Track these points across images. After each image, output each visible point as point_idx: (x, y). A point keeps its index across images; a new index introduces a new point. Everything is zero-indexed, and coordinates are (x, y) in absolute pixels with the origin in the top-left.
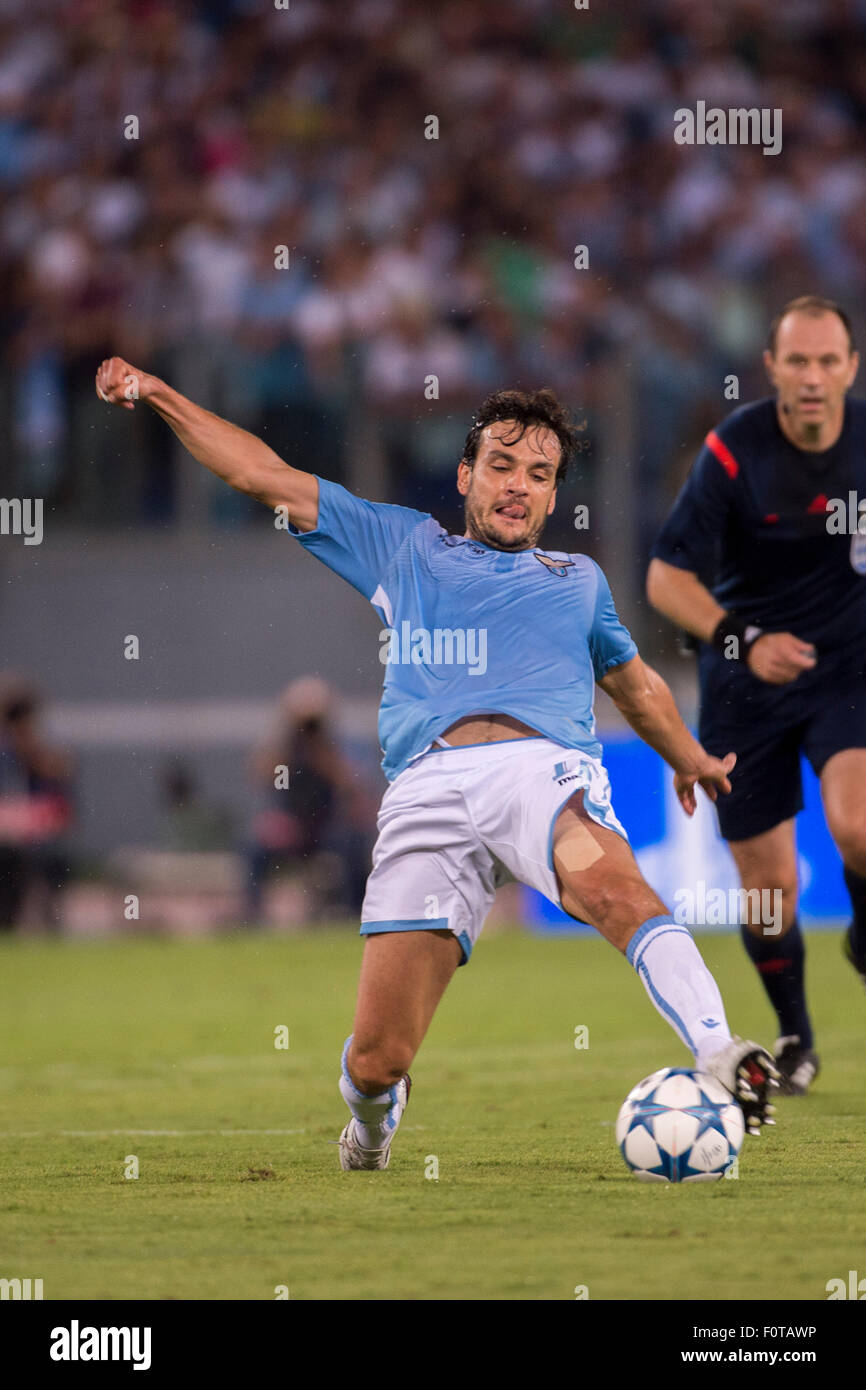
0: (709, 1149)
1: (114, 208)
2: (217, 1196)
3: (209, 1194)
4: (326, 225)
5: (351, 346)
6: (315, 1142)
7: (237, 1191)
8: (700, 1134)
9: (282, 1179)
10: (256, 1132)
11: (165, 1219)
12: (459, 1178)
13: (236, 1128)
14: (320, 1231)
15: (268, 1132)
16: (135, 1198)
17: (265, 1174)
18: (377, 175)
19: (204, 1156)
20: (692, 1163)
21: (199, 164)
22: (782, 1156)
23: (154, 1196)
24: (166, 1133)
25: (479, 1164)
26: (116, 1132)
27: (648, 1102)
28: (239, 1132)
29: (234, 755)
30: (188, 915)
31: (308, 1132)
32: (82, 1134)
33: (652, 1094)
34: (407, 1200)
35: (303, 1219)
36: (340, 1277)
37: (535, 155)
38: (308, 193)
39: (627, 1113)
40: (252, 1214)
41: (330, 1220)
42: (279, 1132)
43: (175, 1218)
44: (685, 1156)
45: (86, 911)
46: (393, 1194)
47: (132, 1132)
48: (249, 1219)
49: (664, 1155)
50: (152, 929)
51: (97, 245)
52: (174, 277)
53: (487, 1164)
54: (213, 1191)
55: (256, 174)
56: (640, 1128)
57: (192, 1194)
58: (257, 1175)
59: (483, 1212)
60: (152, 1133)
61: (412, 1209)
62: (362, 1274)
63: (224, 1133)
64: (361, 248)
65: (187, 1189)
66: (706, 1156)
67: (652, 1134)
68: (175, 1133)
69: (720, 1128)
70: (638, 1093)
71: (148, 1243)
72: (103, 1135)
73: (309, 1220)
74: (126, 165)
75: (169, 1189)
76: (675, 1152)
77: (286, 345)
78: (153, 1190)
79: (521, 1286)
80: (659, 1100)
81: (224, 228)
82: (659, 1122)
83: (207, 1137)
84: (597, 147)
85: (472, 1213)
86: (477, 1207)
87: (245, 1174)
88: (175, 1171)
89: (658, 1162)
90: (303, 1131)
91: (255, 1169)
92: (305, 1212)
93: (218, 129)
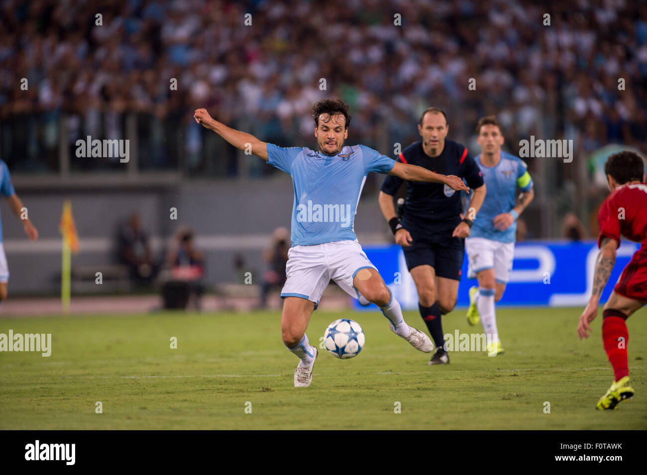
0: (352, 346)
1: (218, 74)
2: (252, 397)
3: (249, 396)
4: (287, 79)
5: (295, 118)
6: (284, 379)
7: (258, 395)
8: (349, 341)
9: (273, 391)
10: (265, 376)
11: (235, 404)
12: (331, 391)
13: (258, 374)
14: (286, 408)
15: (269, 376)
16: (225, 397)
17: (268, 390)
18: (304, 63)
19: (248, 383)
20: (346, 350)
21: (246, 59)
22: (437, 384)
23: (231, 397)
24: (235, 376)
25: (338, 386)
26: (219, 376)
27: (334, 329)
28: (259, 376)
29: (256, 252)
30: (242, 305)
31: (282, 376)
32: (208, 376)
33: (335, 327)
34: (314, 398)
35: (280, 404)
36: (292, 423)
37: (356, 56)
38: (281, 68)
39: (327, 332)
40: (263, 402)
41: (289, 404)
42: (272, 376)
43: (238, 404)
44: (344, 348)
45: (209, 303)
46: (309, 396)
47: (224, 376)
48: (262, 404)
49: (337, 347)
50: (231, 310)
51: (212, 85)
52: (237, 96)
53: (340, 386)
54: (251, 395)
55: (265, 63)
56: (330, 337)
57: (244, 396)
58: (265, 390)
59: (338, 402)
60: (231, 376)
61: (316, 401)
62: (299, 422)
63: (254, 376)
64: (299, 86)
65: (242, 394)
66: (351, 349)
67: (334, 340)
68: (238, 376)
69: (356, 340)
70: (331, 326)
71: (229, 412)
72: (214, 376)
73: (282, 404)
74: (222, 60)
75: (236, 395)
76: (341, 346)
77: (274, 118)
78: (231, 395)
79: (351, 426)
80: (337, 329)
81: (254, 80)
82: (336, 336)
83: (248, 377)
84: (376, 54)
85: (335, 402)
86: (337, 400)
87: (261, 389)
88: (238, 388)
89: (335, 349)
90: (280, 375)
91: (264, 388)
92: (280, 402)
93: (252, 47)
